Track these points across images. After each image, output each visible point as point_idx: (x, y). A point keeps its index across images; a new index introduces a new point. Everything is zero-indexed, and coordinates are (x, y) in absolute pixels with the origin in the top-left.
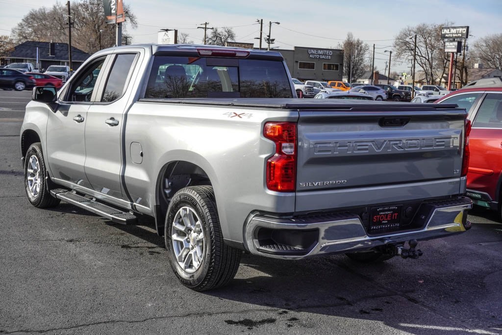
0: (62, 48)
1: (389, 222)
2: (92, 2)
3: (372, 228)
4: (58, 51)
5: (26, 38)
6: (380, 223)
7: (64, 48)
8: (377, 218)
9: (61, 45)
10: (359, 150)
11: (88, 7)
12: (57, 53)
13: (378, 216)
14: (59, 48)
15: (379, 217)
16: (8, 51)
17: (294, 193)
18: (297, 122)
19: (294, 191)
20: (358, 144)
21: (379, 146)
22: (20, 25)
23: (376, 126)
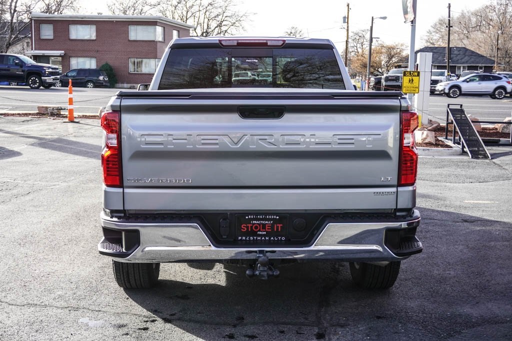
0: (458, 53)
1: (268, 234)
2: (499, 2)
3: (240, 238)
4: (455, 56)
5: (433, 44)
6: (254, 234)
7: (461, 52)
8: (247, 227)
9: (459, 49)
10: (203, 144)
11: (495, 8)
12: (453, 57)
13: (250, 225)
14: (456, 52)
15: (252, 227)
16: (404, 58)
17: (122, 189)
18: (120, 111)
19: (121, 186)
20: (202, 137)
21: (236, 141)
22: (430, 32)
23: (235, 116)
